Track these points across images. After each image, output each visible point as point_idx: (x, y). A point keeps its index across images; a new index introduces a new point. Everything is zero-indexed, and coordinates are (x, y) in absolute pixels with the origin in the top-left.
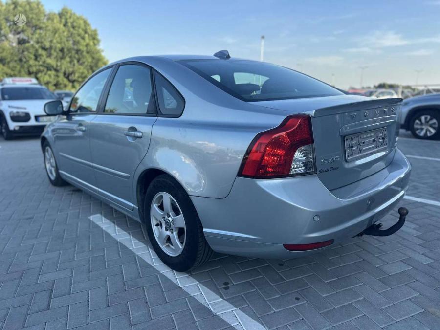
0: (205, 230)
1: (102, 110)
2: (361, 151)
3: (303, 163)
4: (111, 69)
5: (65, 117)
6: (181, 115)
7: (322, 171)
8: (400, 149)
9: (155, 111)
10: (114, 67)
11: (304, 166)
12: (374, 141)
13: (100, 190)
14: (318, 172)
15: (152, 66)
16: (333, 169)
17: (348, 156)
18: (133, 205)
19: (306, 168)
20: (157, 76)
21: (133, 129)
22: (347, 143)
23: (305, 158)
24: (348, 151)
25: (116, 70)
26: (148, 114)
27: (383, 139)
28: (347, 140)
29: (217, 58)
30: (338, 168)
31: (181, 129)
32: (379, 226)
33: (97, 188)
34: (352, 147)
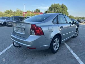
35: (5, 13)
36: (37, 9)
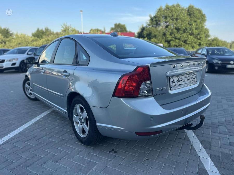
0: (97, 124)
1: (52, 62)
2: (180, 85)
3: (147, 90)
4: (57, 42)
5: (37, 65)
6: (88, 65)
7: (156, 95)
8: (205, 84)
9: (76, 63)
10: (59, 40)
11: (147, 92)
12: (188, 80)
13: (51, 103)
14: (154, 95)
15: (76, 40)
16: (163, 94)
17: (172, 87)
18: (65, 111)
19: (148, 93)
20: (78, 45)
21: (65, 72)
22: (171, 80)
23: (147, 88)
24: (171, 84)
25: (60, 42)
26: (73, 64)
27: (194, 79)
28: (171, 79)
29: (112, 36)
30: (165, 93)
31: (87, 72)
32: (191, 125)
33: (49, 102)
34: (174, 82)
35: (33, 38)
36: (118, 23)
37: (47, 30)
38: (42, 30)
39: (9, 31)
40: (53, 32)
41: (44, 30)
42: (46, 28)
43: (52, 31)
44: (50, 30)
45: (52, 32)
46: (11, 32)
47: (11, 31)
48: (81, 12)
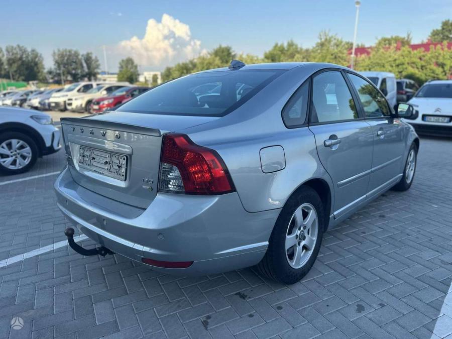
12: (106, 163)
17: (80, 162)
22: (81, 151)
24: (80, 157)
28: (81, 148)
34: (84, 156)
37: (291, 45)
38: (282, 46)
39: (231, 51)
40: (301, 49)
41: (285, 45)
42: (290, 42)
43: (299, 46)
44: (296, 46)
45: (299, 50)
46: (233, 54)
47: (234, 51)
48: (357, 6)
